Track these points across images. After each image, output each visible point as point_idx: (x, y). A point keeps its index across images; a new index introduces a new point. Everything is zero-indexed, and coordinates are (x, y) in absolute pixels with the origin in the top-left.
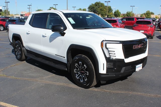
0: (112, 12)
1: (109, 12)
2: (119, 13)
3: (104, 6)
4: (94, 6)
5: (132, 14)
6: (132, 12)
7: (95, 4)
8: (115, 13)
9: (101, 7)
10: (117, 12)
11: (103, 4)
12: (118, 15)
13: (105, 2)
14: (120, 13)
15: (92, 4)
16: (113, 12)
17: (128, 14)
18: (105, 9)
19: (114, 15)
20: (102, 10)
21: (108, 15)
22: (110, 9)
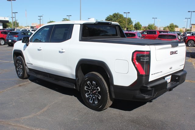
0: (132, 24)
1: (128, 24)
2: (139, 26)
3: (122, 18)
4: (112, 18)
5: (155, 27)
6: (154, 24)
7: (113, 15)
8: (135, 25)
9: (120, 19)
10: (138, 24)
11: (122, 15)
12: (139, 27)
13: (124, 13)
14: (141, 26)
15: (110, 15)
16: (134, 24)
17: (150, 27)
18: (124, 21)
19: (134, 28)
21: (128, 27)
22: (130, 21)
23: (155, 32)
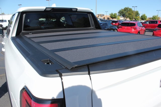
0: (139, 16)
1: (136, 16)
2: (145, 17)
3: (131, 11)
4: (123, 11)
5: (158, 18)
6: (158, 16)
7: (124, 9)
8: (141, 17)
9: (130, 12)
10: (144, 16)
11: (131, 9)
12: (145, 18)
13: (133, 7)
14: (146, 17)
15: (122, 9)
16: (140, 16)
17: (154, 18)
18: (132, 14)
19: (141, 18)
20: (130, 14)
21: (136, 18)
22: (137, 14)
23: (157, 22)
